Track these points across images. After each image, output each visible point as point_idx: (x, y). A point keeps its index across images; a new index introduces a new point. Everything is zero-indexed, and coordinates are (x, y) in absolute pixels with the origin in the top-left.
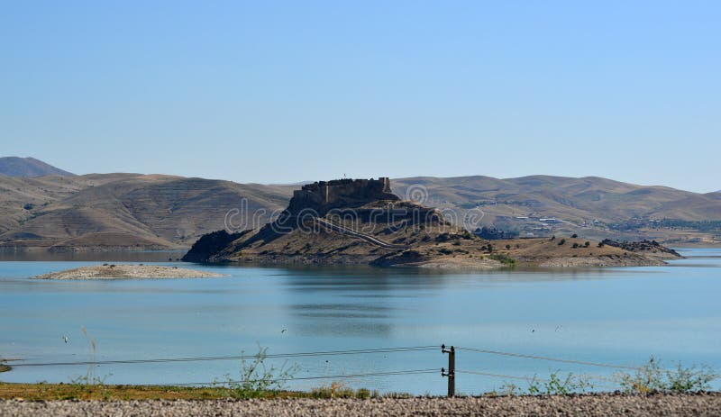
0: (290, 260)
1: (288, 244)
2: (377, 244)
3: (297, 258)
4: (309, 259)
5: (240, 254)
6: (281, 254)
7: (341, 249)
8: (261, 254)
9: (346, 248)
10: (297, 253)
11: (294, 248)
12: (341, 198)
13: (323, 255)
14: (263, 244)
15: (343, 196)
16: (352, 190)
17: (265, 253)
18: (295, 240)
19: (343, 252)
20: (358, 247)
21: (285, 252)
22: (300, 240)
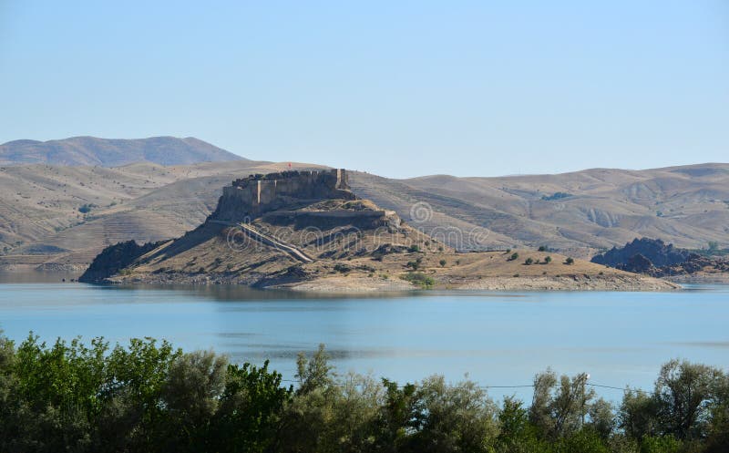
0: (189, 280)
1: (195, 259)
2: (299, 258)
3: (198, 277)
4: (212, 279)
5: (129, 273)
6: (181, 272)
7: (256, 266)
8: (156, 272)
9: (262, 263)
10: (202, 271)
11: (201, 264)
12: (279, 196)
13: (231, 273)
14: (164, 259)
15: (283, 194)
16: (296, 186)
17: (161, 270)
18: (204, 254)
19: (255, 270)
20: (275, 263)
21: (187, 270)
22: (212, 253)
